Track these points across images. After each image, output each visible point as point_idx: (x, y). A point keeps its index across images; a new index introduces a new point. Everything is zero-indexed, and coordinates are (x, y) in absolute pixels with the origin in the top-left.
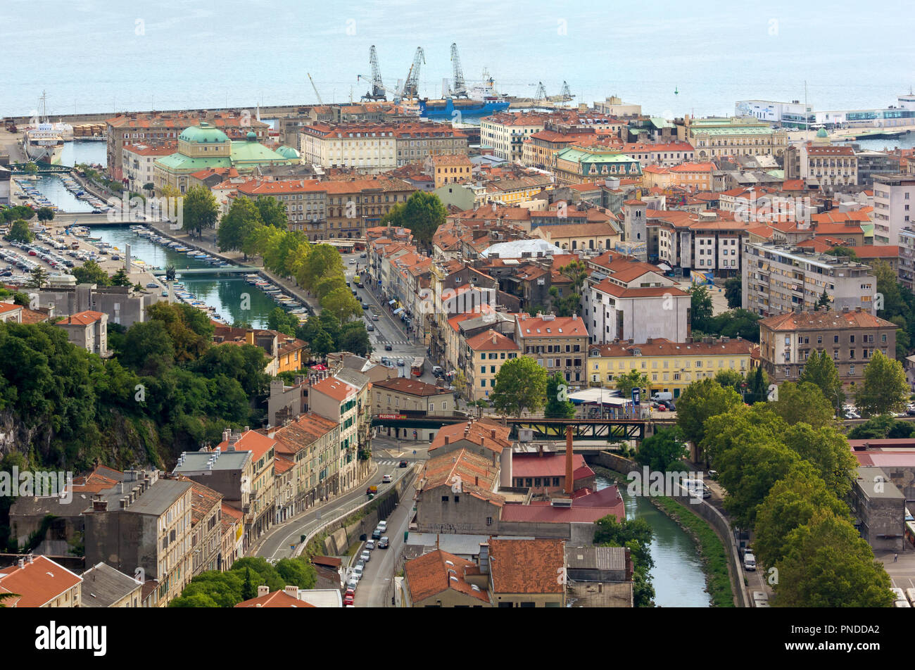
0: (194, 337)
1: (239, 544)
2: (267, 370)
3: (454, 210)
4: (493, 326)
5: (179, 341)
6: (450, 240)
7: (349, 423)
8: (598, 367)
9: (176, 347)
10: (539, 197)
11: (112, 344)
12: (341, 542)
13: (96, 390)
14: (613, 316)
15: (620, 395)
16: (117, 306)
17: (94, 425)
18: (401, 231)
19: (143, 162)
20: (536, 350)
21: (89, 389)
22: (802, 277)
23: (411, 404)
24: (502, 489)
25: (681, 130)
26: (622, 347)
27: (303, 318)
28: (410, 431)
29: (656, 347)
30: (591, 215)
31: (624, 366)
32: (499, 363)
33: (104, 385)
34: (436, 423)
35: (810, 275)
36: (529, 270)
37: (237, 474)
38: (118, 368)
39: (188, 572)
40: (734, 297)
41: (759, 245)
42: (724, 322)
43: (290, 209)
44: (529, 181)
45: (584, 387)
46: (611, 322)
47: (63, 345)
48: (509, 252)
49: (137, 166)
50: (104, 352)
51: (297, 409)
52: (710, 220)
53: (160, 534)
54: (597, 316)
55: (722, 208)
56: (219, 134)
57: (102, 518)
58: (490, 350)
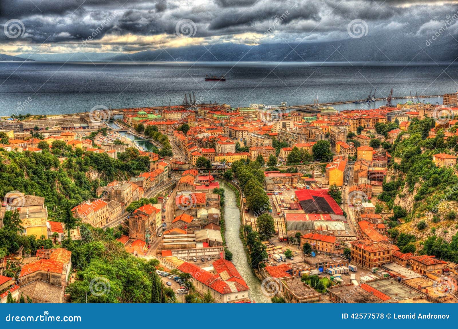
0: (135, 154)
1: (143, 195)
2: (150, 161)
3: (192, 127)
4: (197, 150)
5: (132, 156)
6: (190, 133)
7: (166, 170)
8: (217, 158)
9: (131, 156)
10: (208, 124)
11: (118, 156)
12: (164, 194)
13: (114, 166)
14: (221, 148)
15: (221, 163)
16: (119, 149)
17: (114, 173)
18: (180, 132)
19: (130, 119)
20: (205, 155)
21: (113, 165)
22: (258, 139)
23: (180, 166)
24: (196, 183)
25: (237, 110)
26: (222, 154)
27: (160, 149)
28: (179, 171)
29: (228, 154)
30: (219, 128)
31: (222, 158)
32: (197, 158)
33: (116, 165)
34: (184, 170)
35: (259, 139)
36: (204, 139)
37: (142, 182)
38: (119, 161)
39: (132, 201)
40: (245, 143)
41: (250, 133)
42: (243, 148)
43: (159, 128)
44: (206, 121)
45: (214, 162)
46: (220, 149)
47: (107, 157)
48: (200, 136)
49: (129, 119)
50: (116, 158)
51: (156, 168)
52: (241, 128)
53: (125, 194)
54: (217, 148)
55: (245, 126)
56: (145, 113)
57: (113, 191)
58: (196, 155)
